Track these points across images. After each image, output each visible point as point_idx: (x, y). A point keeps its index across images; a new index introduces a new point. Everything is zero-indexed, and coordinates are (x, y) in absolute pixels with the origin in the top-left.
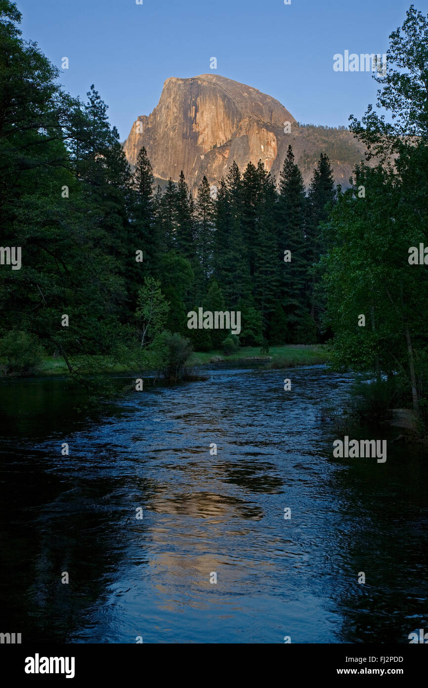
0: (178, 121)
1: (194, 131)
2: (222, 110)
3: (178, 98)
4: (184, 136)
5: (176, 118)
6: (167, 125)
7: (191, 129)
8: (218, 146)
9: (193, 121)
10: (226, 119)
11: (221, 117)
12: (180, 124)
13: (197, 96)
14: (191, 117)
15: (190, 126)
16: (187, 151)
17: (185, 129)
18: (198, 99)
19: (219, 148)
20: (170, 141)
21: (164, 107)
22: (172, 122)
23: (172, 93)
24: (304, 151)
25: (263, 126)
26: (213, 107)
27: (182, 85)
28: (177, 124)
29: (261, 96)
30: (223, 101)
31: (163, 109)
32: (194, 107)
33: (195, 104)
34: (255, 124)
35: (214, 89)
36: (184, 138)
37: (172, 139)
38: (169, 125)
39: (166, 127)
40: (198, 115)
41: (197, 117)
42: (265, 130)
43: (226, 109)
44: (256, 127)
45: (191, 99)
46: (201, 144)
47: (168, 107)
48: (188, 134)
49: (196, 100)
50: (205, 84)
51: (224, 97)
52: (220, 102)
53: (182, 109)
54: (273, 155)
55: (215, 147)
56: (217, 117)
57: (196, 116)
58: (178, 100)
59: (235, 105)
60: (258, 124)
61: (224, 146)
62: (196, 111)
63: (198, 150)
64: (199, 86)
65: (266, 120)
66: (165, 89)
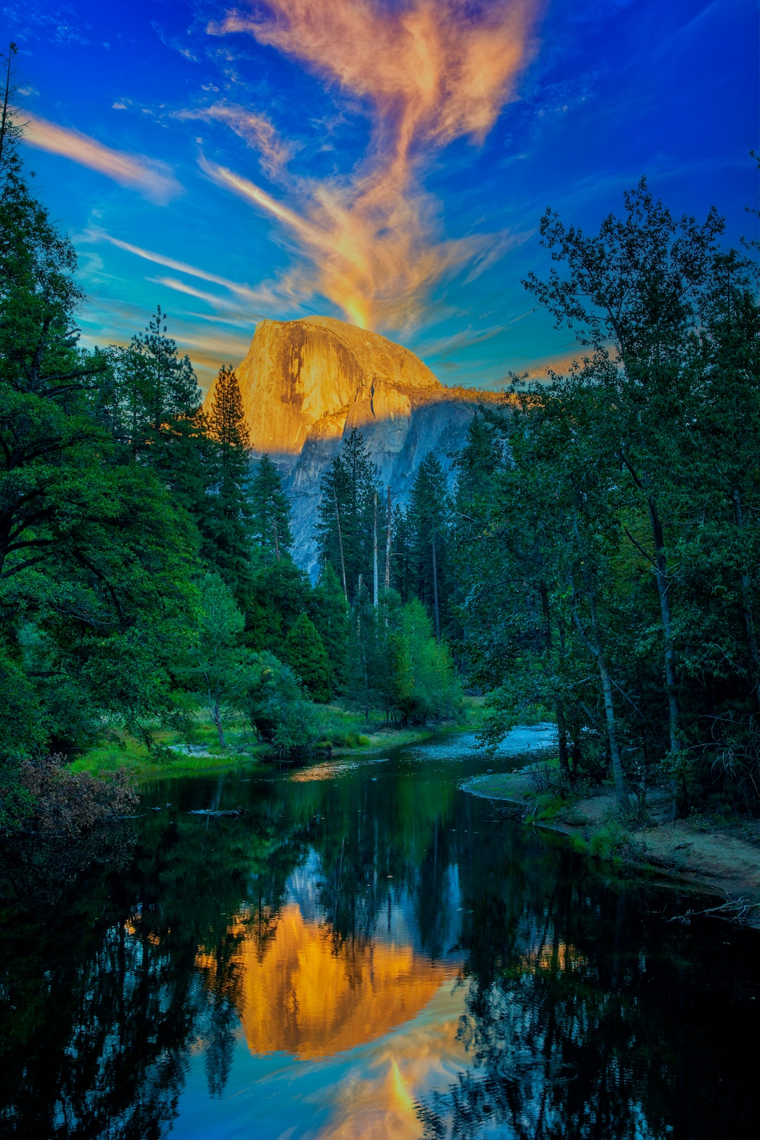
0: (276, 379)
1: (297, 392)
2: (334, 365)
3: (274, 347)
4: (284, 399)
5: (271, 374)
6: (259, 384)
7: (293, 390)
8: (331, 412)
9: (294, 379)
10: (341, 376)
11: (333, 374)
12: (277, 383)
13: (300, 346)
14: (292, 374)
15: (292, 386)
16: (287, 419)
17: (285, 390)
18: (303, 349)
19: (332, 415)
20: (263, 406)
21: (255, 359)
22: (266, 379)
23: (267, 340)
24: (450, 421)
25: (393, 386)
26: (324, 360)
27: (281, 330)
28: (273, 383)
29: (389, 347)
30: (338, 351)
31: (254, 361)
32: (297, 360)
33: (298, 356)
34: (382, 383)
35: (325, 337)
36: (283, 401)
37: (266, 403)
38: (262, 384)
39: (258, 386)
40: (302, 370)
41: (301, 374)
42: (396, 391)
43: (341, 362)
44: (382, 388)
45: (293, 349)
46: (307, 410)
47: (260, 360)
48: (289, 396)
49: (300, 350)
50: (312, 329)
51: (339, 347)
52: (333, 353)
53: (281, 362)
54: (407, 425)
55: (327, 413)
56: (329, 373)
57: (299, 371)
58: (275, 350)
59: (353, 356)
60: (386, 383)
61: (339, 413)
62: (300, 365)
63: (302, 418)
64: (303, 332)
65: (397, 378)
66: (257, 337)
